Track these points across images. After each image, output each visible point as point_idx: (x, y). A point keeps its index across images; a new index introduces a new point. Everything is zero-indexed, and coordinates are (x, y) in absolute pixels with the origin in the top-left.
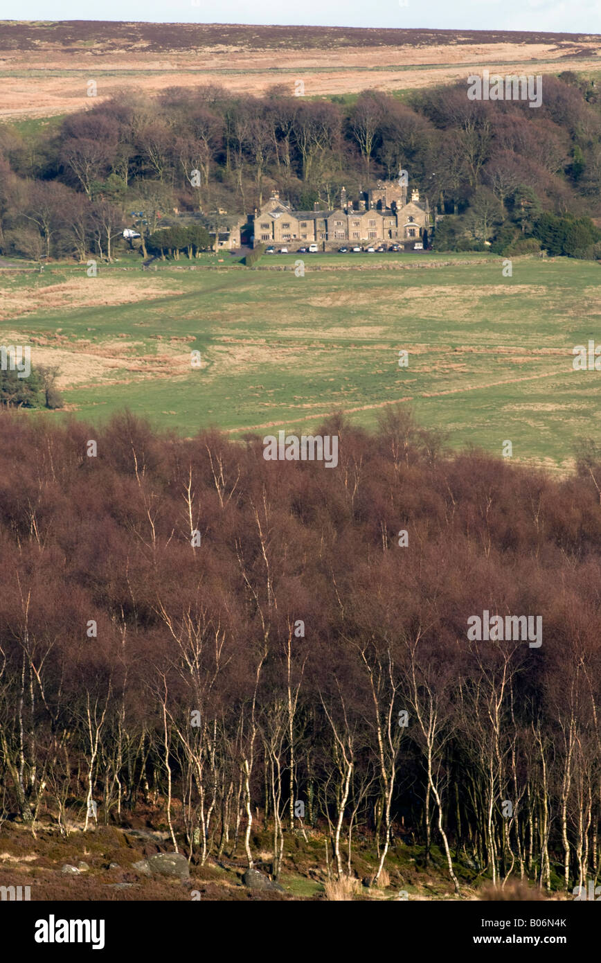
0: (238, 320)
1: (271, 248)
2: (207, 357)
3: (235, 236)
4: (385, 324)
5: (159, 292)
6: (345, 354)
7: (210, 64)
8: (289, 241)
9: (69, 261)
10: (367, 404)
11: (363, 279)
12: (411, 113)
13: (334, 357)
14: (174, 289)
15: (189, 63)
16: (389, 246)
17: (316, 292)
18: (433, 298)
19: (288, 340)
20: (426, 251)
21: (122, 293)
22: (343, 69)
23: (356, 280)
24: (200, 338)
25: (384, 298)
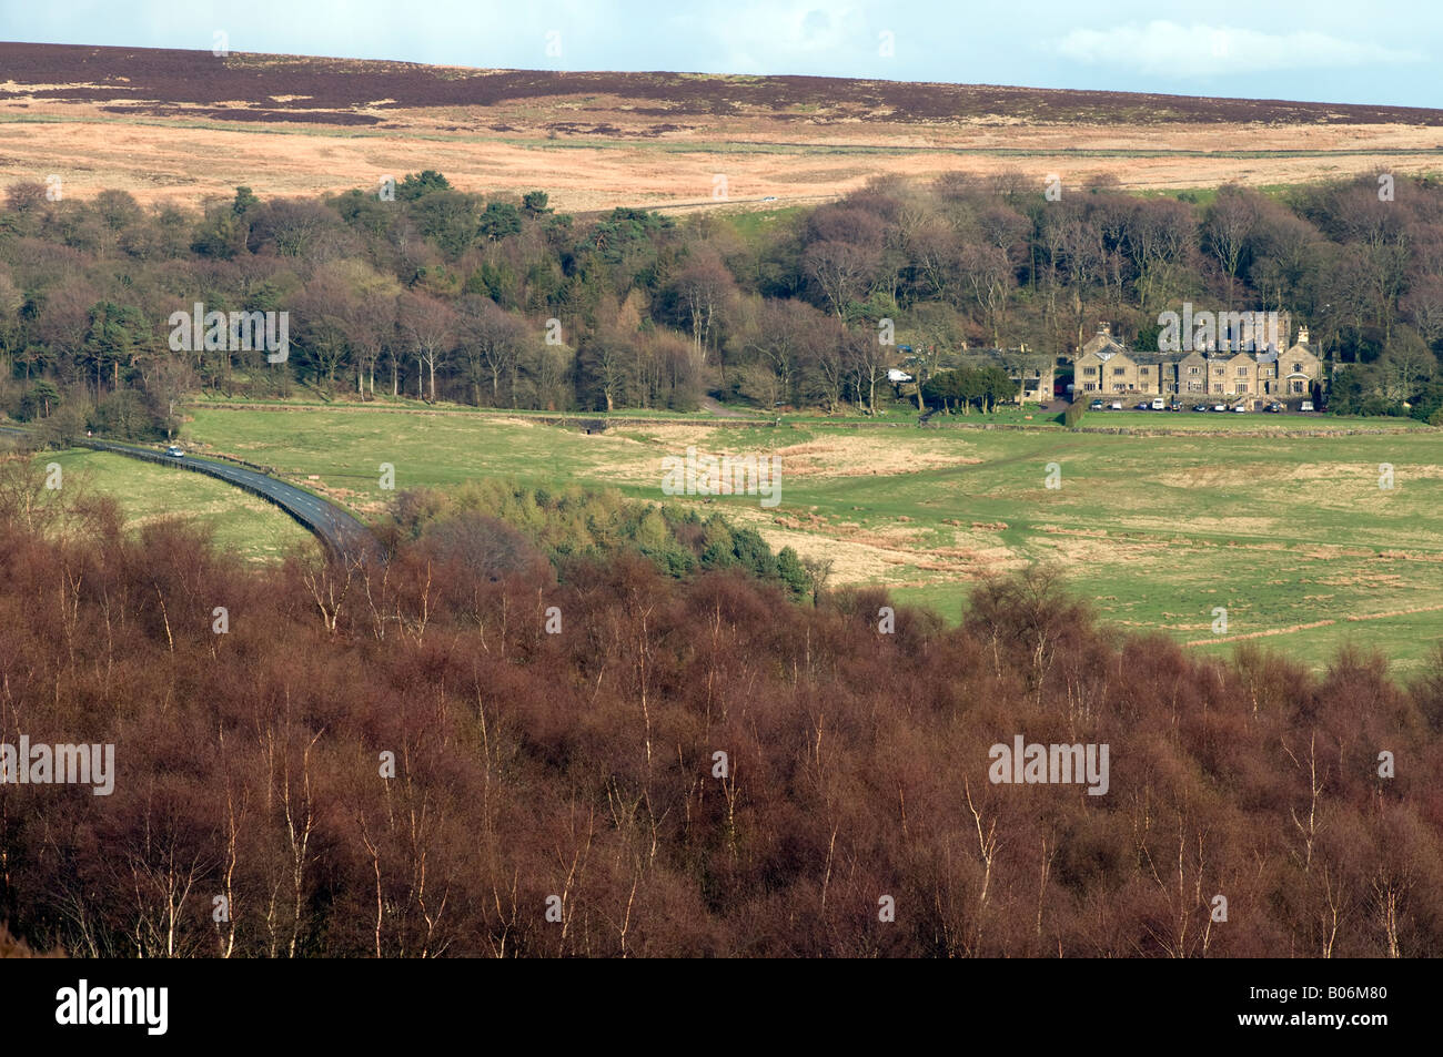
0: (1063, 503)
1: (1097, 402)
2: (1027, 554)
3: (1047, 383)
4: (1274, 515)
5: (947, 459)
6: (1224, 555)
7: (981, 141)
8: (1123, 393)
9: (815, 411)
10: (1271, 627)
11: (1232, 450)
12: (1293, 219)
13: (1208, 559)
14: (966, 455)
15: (950, 139)
16: (1265, 404)
17: (1167, 466)
18: (1336, 479)
19: (1140, 533)
20: (1318, 414)
21: (894, 459)
22: (1169, 153)
23: (1223, 451)
24: (1013, 525)
25: (1267, 478)
